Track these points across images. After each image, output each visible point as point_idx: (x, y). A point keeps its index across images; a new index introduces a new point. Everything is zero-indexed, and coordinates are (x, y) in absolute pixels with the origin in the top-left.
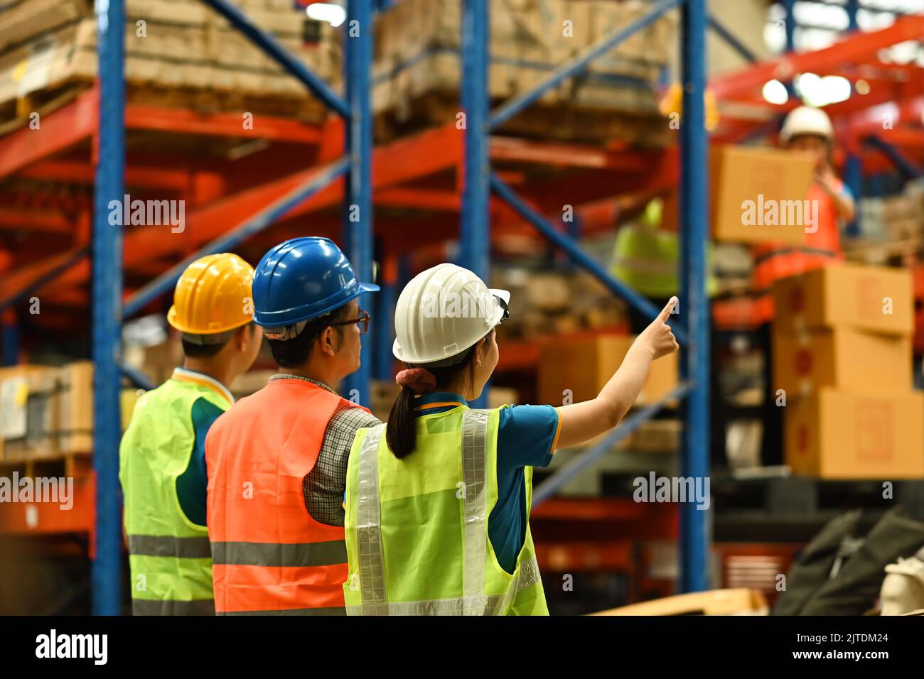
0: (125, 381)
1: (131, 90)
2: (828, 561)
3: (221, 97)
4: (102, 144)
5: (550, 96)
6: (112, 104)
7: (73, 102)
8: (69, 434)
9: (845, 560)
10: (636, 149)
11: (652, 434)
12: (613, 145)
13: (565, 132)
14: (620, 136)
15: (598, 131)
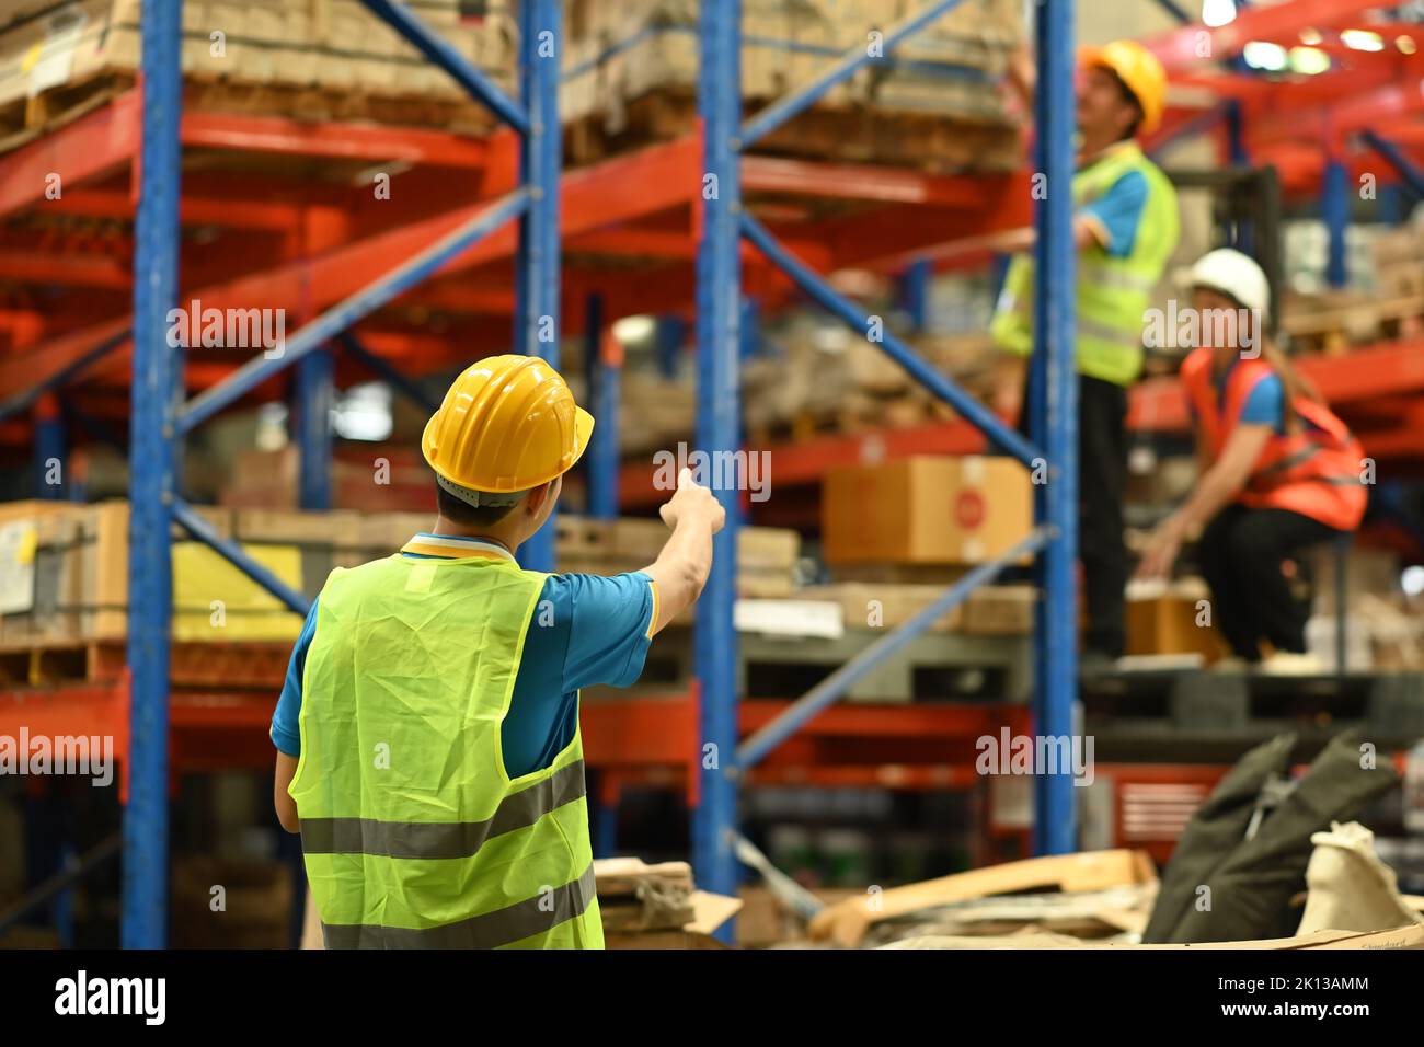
0: (176, 530)
1: (193, 88)
2: (1243, 813)
3: (333, 97)
4: (145, 173)
5: (836, 96)
6: (161, 113)
7: (107, 105)
8: (94, 610)
9: (1268, 812)
10: (969, 174)
11: (991, 605)
12: (934, 168)
13: (860, 150)
14: (946, 154)
15: (912, 148)
